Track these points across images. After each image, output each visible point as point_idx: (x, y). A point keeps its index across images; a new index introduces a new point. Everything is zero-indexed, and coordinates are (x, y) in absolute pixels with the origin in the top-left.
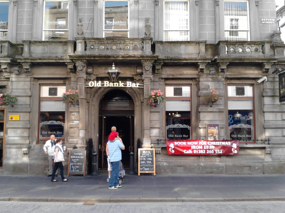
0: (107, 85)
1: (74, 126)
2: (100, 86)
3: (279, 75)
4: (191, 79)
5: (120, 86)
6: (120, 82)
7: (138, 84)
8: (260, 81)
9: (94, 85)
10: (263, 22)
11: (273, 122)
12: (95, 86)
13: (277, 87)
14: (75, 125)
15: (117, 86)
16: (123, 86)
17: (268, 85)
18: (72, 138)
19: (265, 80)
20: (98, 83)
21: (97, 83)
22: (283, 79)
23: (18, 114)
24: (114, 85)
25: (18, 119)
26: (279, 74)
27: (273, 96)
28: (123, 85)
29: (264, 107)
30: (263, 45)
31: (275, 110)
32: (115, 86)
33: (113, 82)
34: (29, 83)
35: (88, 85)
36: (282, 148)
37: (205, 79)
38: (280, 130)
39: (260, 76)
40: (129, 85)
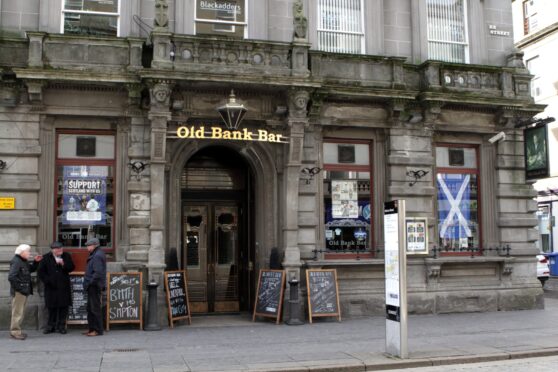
0: (217, 135)
1: (140, 223)
2: (202, 137)
3: (525, 131)
5: (245, 138)
6: (245, 130)
7: (279, 136)
8: (493, 140)
9: (190, 135)
10: (492, 32)
11: (513, 215)
12: (192, 136)
13: (521, 151)
14: (142, 219)
15: (240, 138)
16: (250, 139)
17: (505, 149)
18: (133, 249)
19: (502, 138)
20: (198, 132)
21: (195, 130)
22: (535, 137)
23: (12, 194)
24: (232, 136)
25: (12, 207)
26: (524, 128)
27: (513, 169)
28: (252, 137)
29: (498, 187)
30: (499, 75)
31: (517, 194)
32: (235, 138)
33: (231, 131)
34: (36, 127)
35: (176, 135)
36: (527, 262)
37: (400, 132)
38: (524, 231)
39: (492, 131)
40: (263, 138)
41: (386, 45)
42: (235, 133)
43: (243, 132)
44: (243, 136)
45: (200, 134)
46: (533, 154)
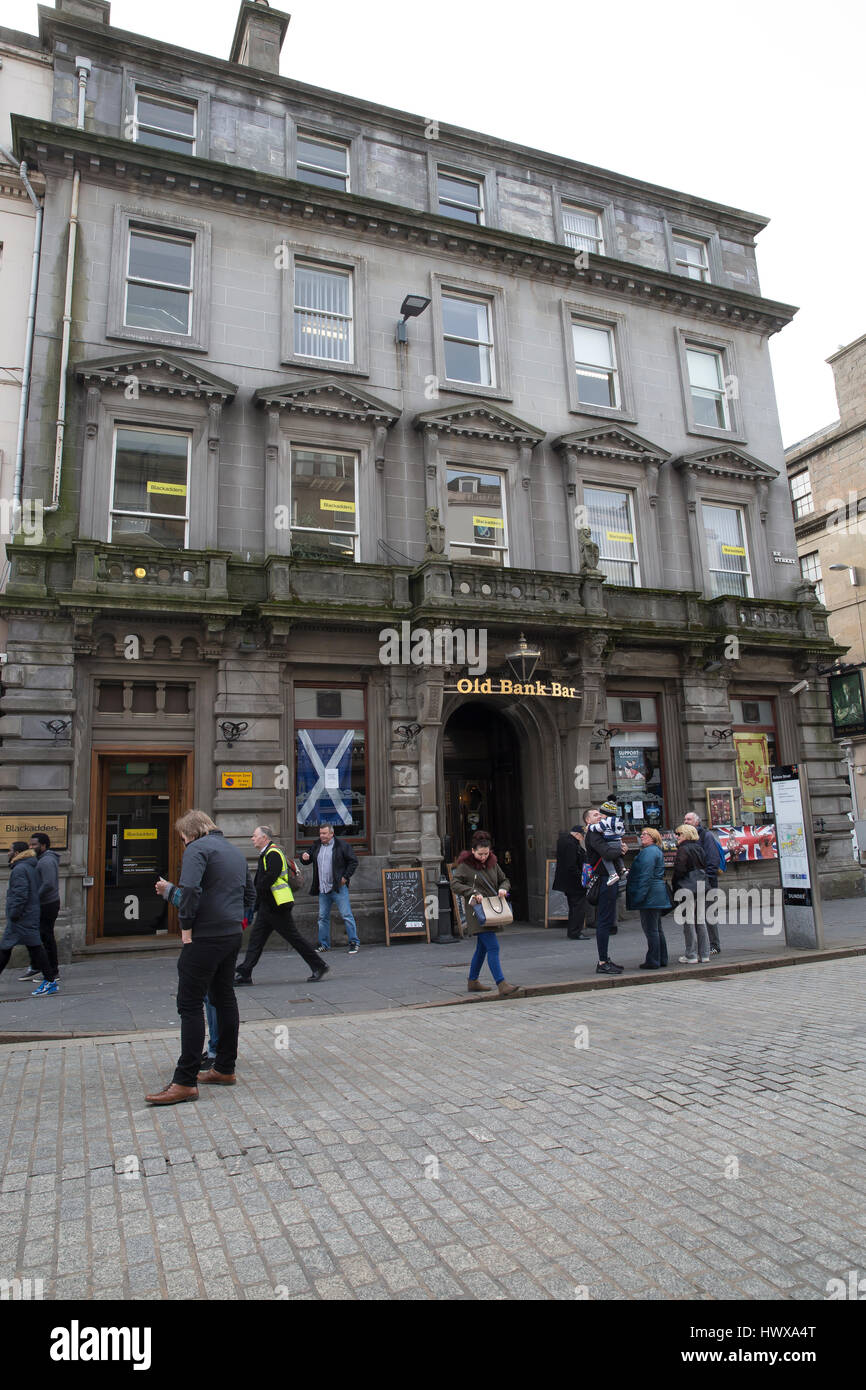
0: (507, 689)
1: (408, 803)
2: (489, 691)
3: (829, 678)
4: (662, 681)
5: (538, 694)
6: (538, 683)
7: (573, 690)
8: (794, 690)
9: (473, 689)
10: (776, 559)
11: (822, 782)
12: (476, 691)
13: (824, 703)
14: (410, 798)
15: (533, 693)
16: (544, 694)
17: (807, 701)
18: (401, 838)
19: (805, 687)
20: (483, 686)
21: (480, 683)
22: (844, 686)
23: (247, 768)
24: (524, 690)
25: (249, 785)
26: (829, 675)
27: (817, 725)
28: (545, 691)
29: (803, 748)
30: (798, 611)
31: (824, 756)
32: (527, 693)
33: (523, 684)
34: (275, 678)
35: (456, 689)
36: (842, 839)
37: (694, 682)
38: (834, 801)
39: (792, 680)
40: (557, 692)
41: (665, 575)
42: (527, 686)
43: (535, 685)
44: (536, 691)
45: (486, 688)
46: (843, 706)
